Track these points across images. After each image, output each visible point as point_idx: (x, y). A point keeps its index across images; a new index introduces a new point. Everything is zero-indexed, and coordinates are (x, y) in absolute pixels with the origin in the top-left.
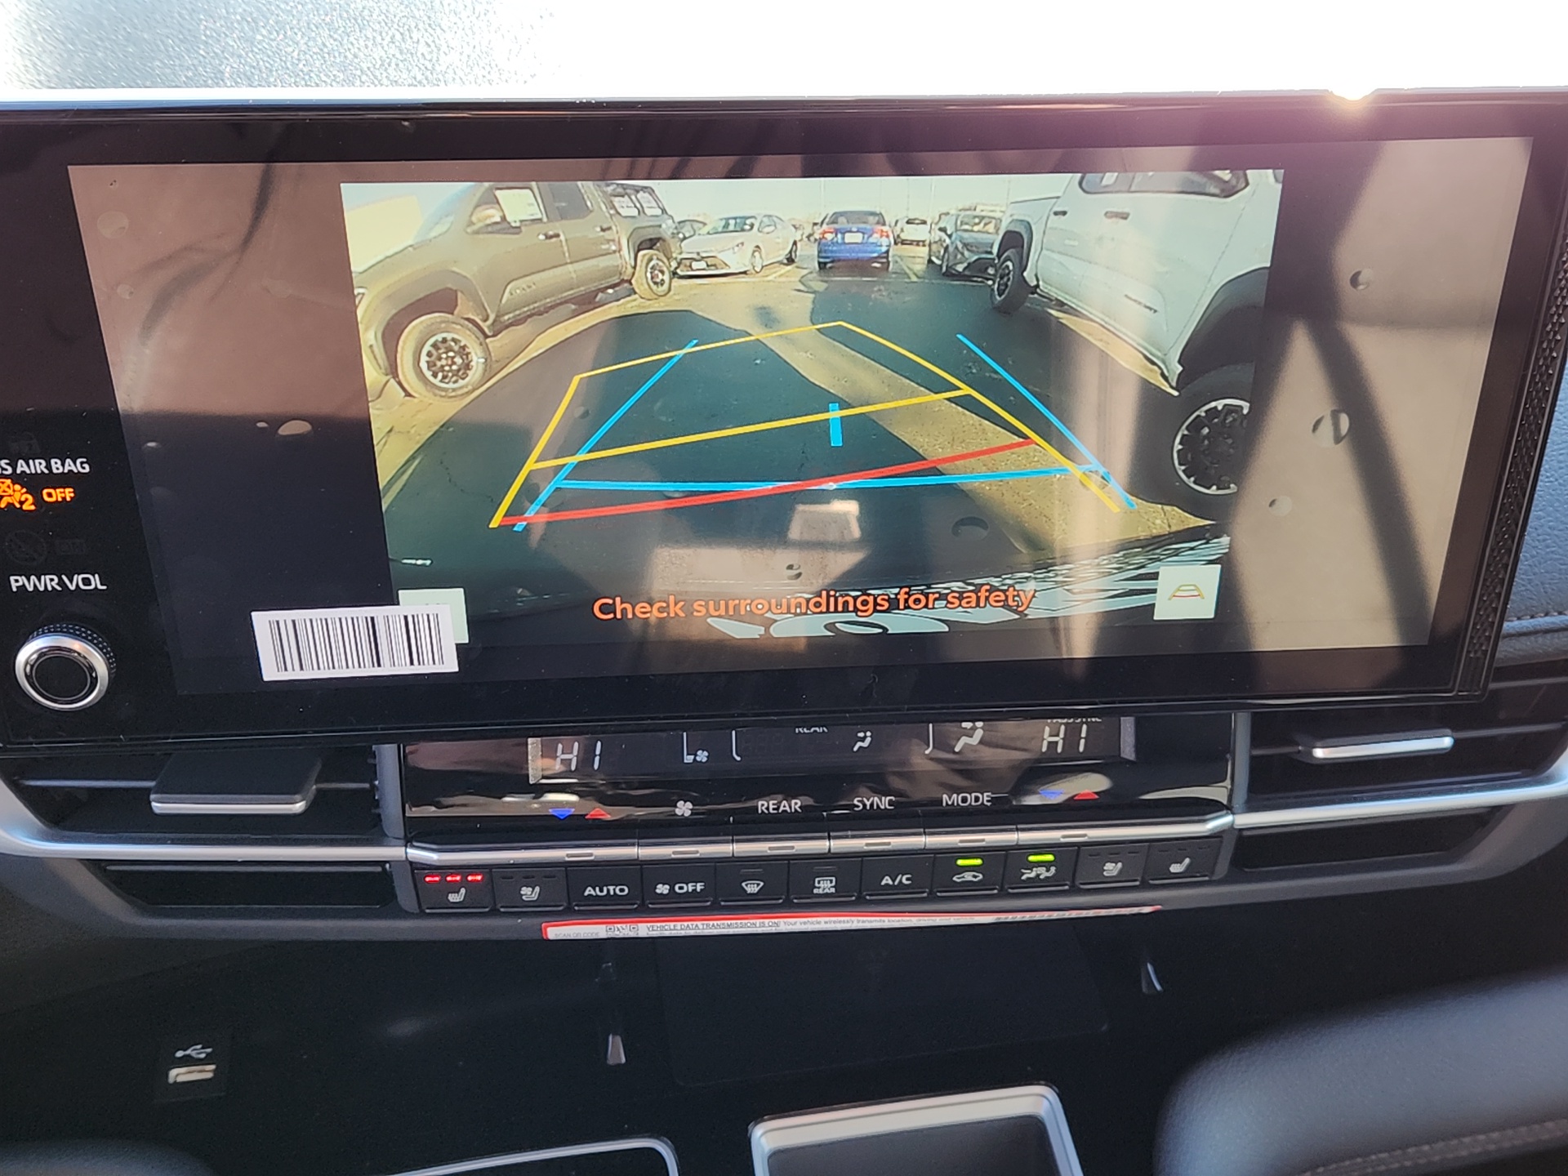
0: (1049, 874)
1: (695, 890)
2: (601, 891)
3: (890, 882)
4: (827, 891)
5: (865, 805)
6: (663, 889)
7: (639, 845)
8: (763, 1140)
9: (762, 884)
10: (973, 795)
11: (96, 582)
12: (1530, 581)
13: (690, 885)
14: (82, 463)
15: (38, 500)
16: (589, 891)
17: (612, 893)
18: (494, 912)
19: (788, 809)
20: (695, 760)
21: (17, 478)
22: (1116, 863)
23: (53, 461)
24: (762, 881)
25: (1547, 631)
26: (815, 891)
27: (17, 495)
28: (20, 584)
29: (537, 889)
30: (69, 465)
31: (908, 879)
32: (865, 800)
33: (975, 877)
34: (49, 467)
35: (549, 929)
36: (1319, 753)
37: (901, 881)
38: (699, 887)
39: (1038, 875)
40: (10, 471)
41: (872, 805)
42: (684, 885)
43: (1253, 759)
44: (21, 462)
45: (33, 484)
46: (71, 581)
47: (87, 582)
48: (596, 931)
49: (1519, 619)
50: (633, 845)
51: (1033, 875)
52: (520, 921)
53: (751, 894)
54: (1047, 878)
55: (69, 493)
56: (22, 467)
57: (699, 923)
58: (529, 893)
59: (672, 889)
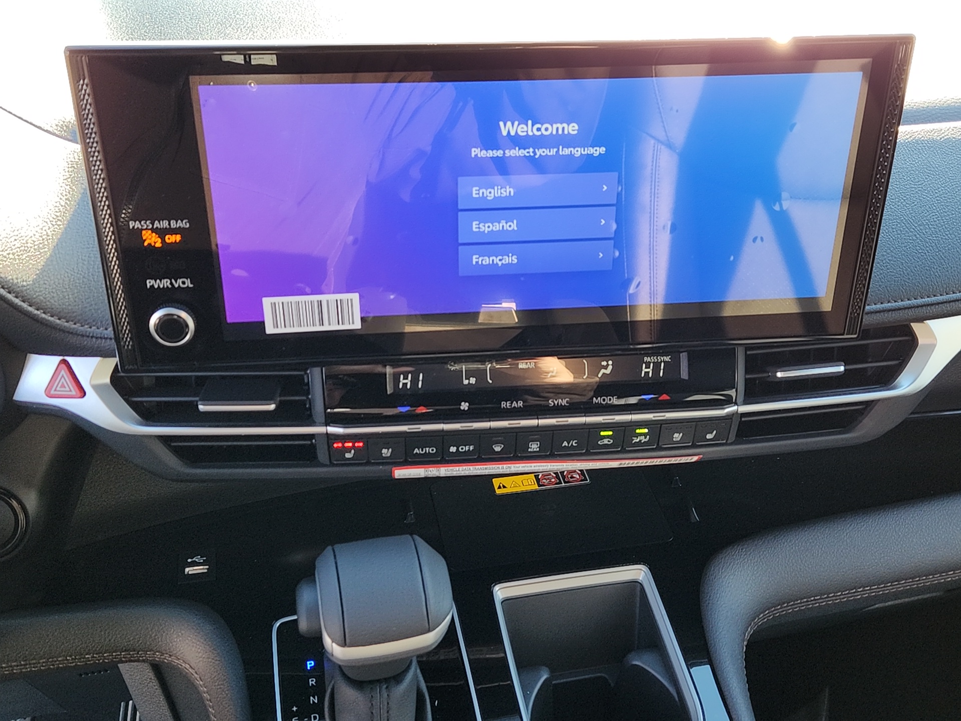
0: (646, 440)
1: (469, 450)
2: (422, 450)
3: (567, 445)
4: (535, 450)
5: (554, 404)
6: (453, 449)
7: (443, 423)
8: (499, 593)
9: (503, 446)
10: (609, 398)
11: (188, 283)
12: (880, 286)
13: (467, 447)
14: (186, 223)
15: (163, 241)
16: (416, 451)
17: (427, 452)
18: (368, 463)
19: (516, 405)
20: (469, 383)
21: (154, 230)
22: (680, 434)
23: (172, 222)
24: (502, 444)
25: (889, 310)
26: (529, 450)
27: (153, 239)
28: (151, 284)
29: (390, 450)
30: (180, 224)
31: (575, 443)
32: (555, 401)
33: (609, 441)
34: (169, 224)
35: (396, 471)
36: (779, 375)
37: (572, 444)
38: (471, 448)
39: (640, 441)
40: (151, 226)
41: (558, 404)
42: (464, 447)
43: (746, 380)
44: (156, 222)
45: (162, 233)
46: (176, 282)
47: (184, 283)
48: (419, 472)
49: (875, 304)
50: (440, 423)
51: (638, 440)
52: (381, 467)
53: (497, 452)
54: (645, 442)
55: (178, 238)
56: (156, 225)
57: (471, 467)
58: (386, 452)
59: (458, 449)
